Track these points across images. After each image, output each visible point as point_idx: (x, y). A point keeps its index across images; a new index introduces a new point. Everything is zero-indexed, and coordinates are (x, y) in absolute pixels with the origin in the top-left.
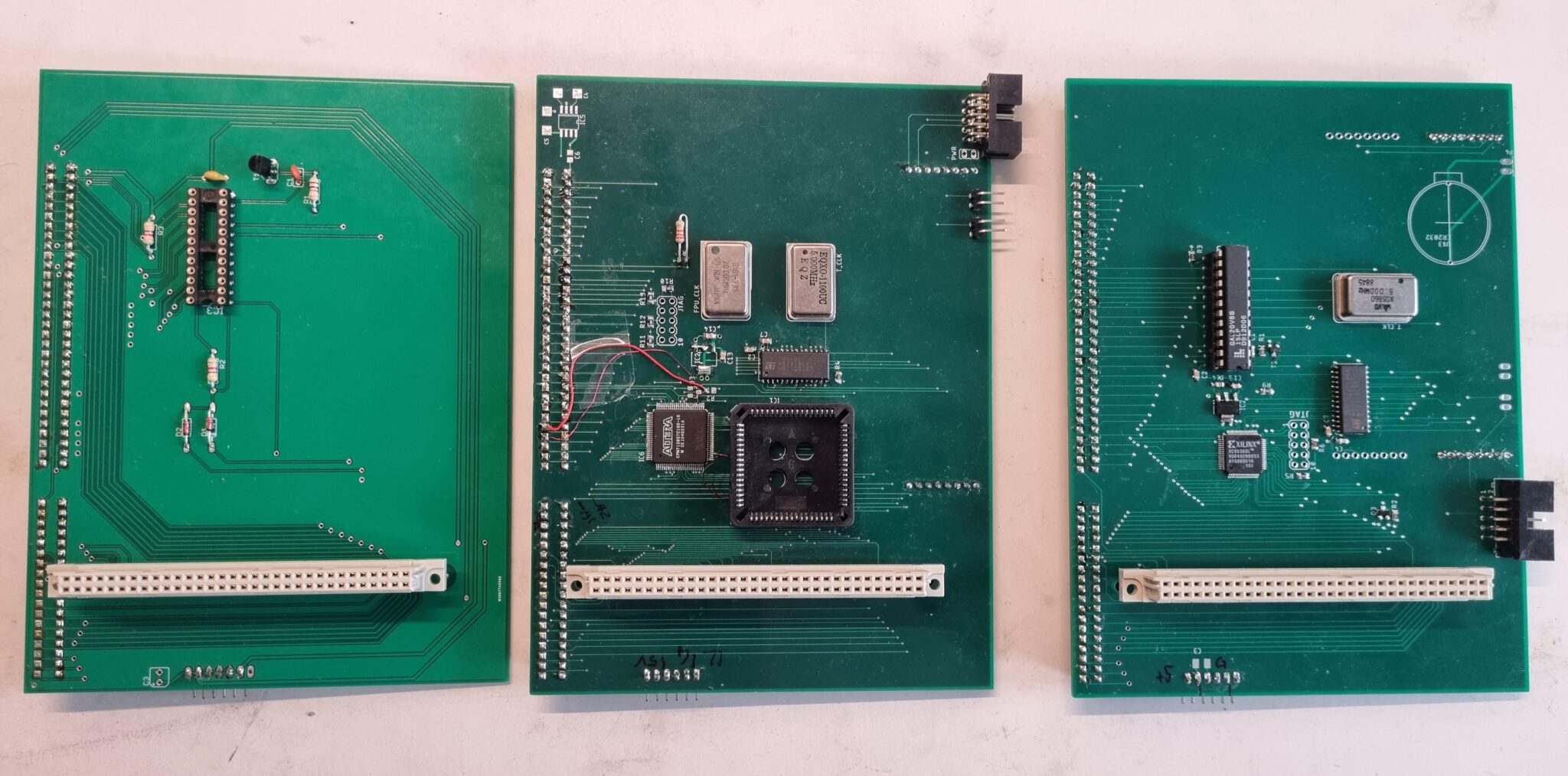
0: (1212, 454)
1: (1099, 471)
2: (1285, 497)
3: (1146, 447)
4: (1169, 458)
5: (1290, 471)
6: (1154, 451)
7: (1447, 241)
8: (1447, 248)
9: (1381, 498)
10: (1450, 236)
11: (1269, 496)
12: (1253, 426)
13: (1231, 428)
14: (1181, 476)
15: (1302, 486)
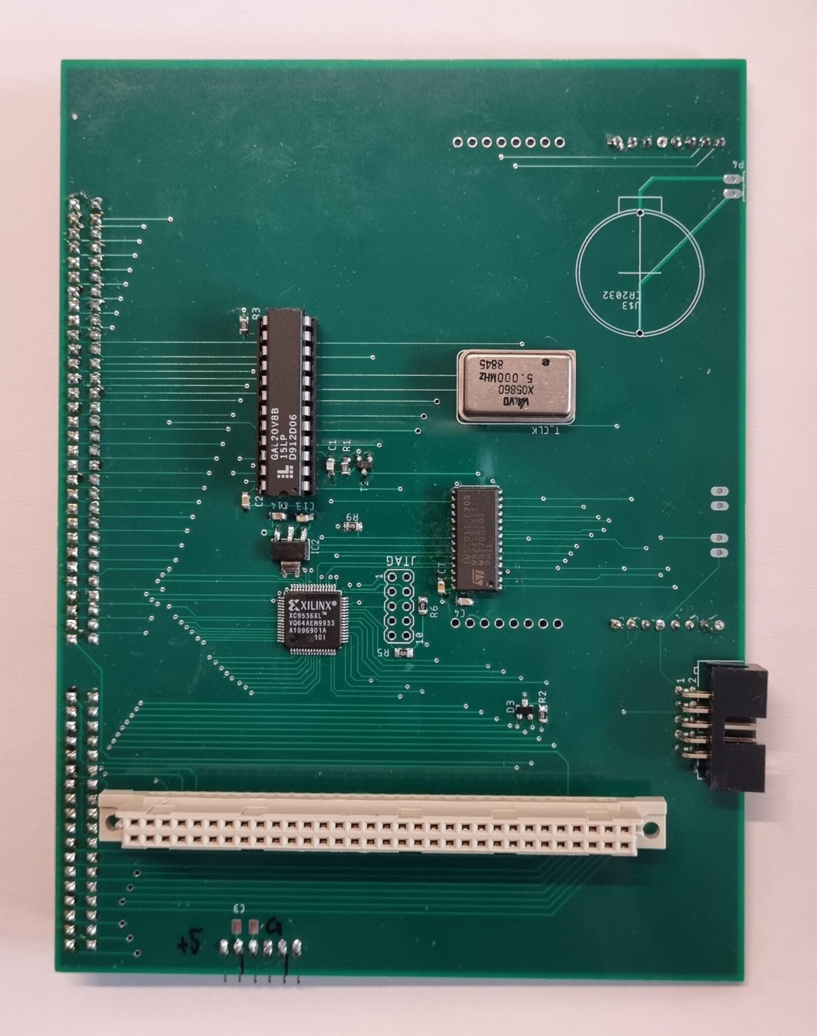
0: (268, 619)
1: (100, 640)
2: (375, 683)
3: (169, 606)
4: (204, 624)
5: (384, 646)
6: (182, 613)
7: (635, 300)
8: (635, 312)
9: (523, 687)
10: (640, 292)
11: (352, 682)
12: (330, 577)
13: (298, 581)
14: (220, 649)
15: (403, 668)
